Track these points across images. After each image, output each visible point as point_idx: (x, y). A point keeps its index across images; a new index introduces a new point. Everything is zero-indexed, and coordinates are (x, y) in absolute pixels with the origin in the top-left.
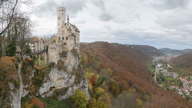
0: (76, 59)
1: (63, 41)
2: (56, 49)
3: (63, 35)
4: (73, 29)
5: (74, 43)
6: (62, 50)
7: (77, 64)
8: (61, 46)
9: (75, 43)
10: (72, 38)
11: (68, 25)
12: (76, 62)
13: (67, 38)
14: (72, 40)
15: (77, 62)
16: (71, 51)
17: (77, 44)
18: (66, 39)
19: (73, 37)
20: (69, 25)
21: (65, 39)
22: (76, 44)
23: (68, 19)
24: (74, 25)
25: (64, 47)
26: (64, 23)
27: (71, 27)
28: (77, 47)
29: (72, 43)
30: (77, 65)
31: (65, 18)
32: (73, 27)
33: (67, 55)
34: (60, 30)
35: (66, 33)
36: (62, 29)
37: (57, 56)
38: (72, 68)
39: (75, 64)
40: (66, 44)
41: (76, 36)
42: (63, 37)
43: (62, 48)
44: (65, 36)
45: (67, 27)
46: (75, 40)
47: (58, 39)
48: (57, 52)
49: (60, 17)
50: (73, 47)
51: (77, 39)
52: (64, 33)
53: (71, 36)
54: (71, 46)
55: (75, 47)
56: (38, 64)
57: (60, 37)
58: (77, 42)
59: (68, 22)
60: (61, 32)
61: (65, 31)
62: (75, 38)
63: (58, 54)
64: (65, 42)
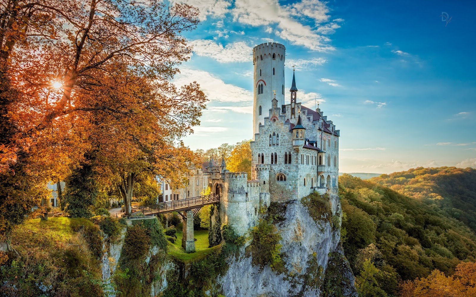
0: (322, 231)
1: (273, 167)
2: (247, 193)
3: (272, 148)
4: (310, 124)
5: (313, 173)
6: (271, 198)
7: (325, 248)
8: (267, 186)
9: (318, 173)
10: (308, 157)
11: (293, 113)
12: (321, 241)
13: (288, 159)
14: (308, 163)
15: (325, 241)
16: (302, 200)
17: (325, 176)
18: (286, 163)
19: (314, 153)
20: (298, 112)
21: (281, 159)
22: (322, 177)
23: (294, 90)
24: (318, 109)
25: (278, 187)
26: (279, 106)
27: (304, 118)
28: (328, 189)
29: (308, 175)
30: (328, 251)
31: (283, 87)
32: (312, 118)
33: (287, 214)
34: (264, 131)
35: (284, 139)
36: (270, 125)
37: (252, 216)
38: (304, 263)
39: (318, 248)
40: (283, 177)
41: (324, 151)
42: (272, 153)
43: (270, 191)
44: (280, 152)
45: (290, 117)
46: (320, 164)
47: (256, 160)
48: (251, 205)
49: (265, 85)
50: (312, 188)
51: (329, 159)
52: (279, 139)
53: (305, 149)
54: (305, 185)
55: (318, 188)
56: (185, 244)
57: (263, 154)
58: (329, 170)
59: (295, 102)
60: (268, 138)
61: (280, 132)
62: (320, 157)
63: (256, 210)
64: (281, 171)
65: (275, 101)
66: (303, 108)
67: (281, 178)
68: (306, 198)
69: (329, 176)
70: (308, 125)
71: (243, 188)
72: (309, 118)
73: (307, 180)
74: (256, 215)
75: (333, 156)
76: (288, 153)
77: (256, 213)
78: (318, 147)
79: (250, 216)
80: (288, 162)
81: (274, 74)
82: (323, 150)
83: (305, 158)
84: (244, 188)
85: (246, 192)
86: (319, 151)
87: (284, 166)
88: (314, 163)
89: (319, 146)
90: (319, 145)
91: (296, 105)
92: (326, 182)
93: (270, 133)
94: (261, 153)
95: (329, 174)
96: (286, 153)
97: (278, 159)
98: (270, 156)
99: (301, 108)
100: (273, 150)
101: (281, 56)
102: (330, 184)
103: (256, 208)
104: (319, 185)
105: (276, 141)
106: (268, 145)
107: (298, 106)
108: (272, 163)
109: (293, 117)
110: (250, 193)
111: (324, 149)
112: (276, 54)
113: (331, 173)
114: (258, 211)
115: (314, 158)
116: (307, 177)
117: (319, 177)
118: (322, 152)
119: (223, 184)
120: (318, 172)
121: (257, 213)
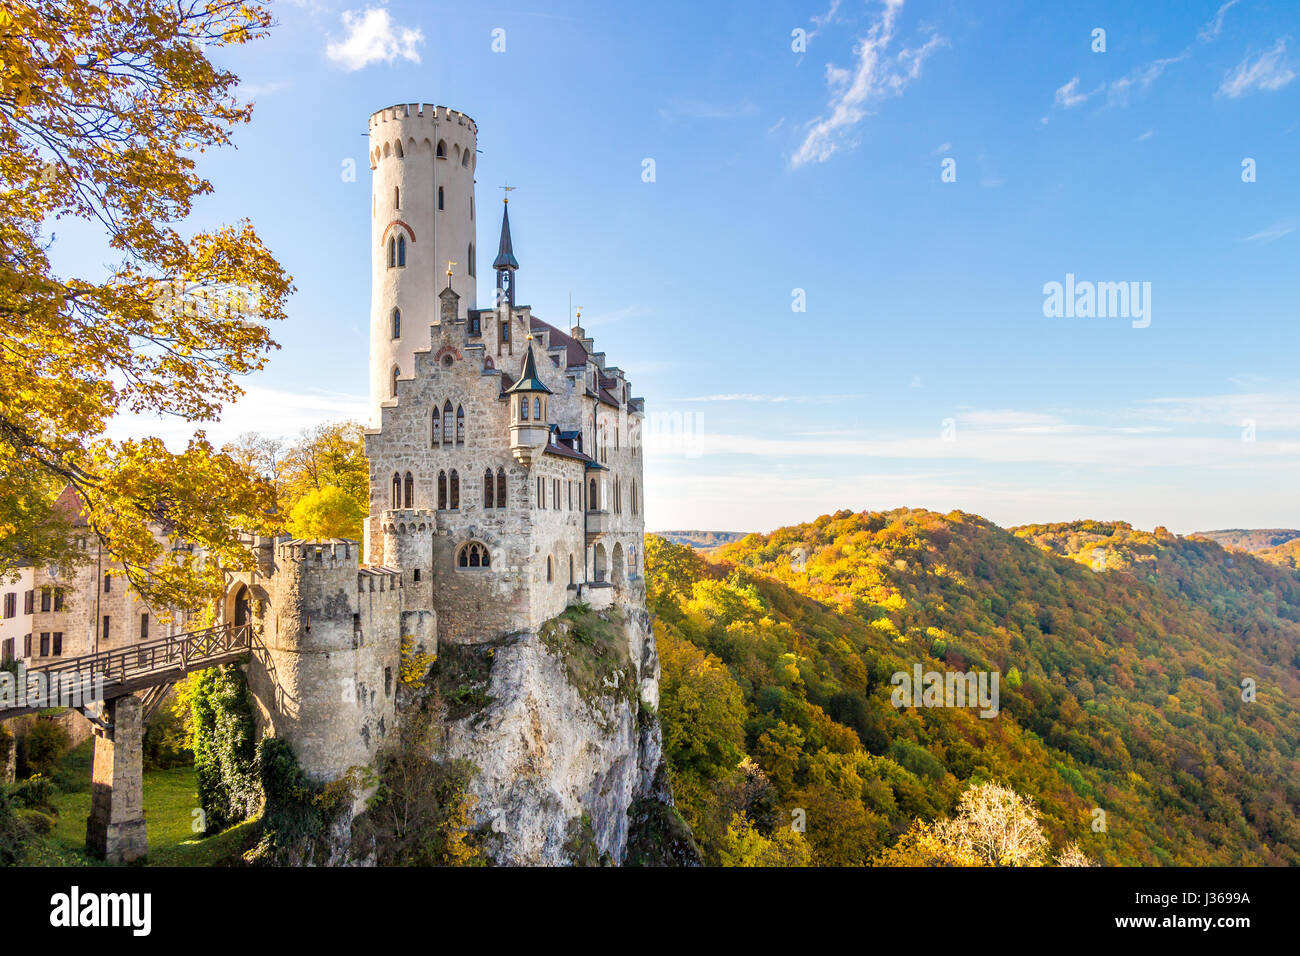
0: (607, 730)
1: (448, 519)
2: (357, 617)
3: (442, 453)
4: (560, 376)
5: (574, 538)
6: (441, 630)
7: (619, 788)
8: (427, 587)
9: (589, 536)
10: (556, 483)
11: (505, 337)
12: (605, 767)
13: (495, 492)
14: (557, 506)
15: (617, 767)
16: (544, 628)
17: (609, 548)
18: (488, 505)
19: (573, 472)
20: (521, 337)
21: (472, 493)
22: (600, 549)
23: (506, 265)
24: (580, 331)
25: (467, 587)
26: (463, 314)
27: (541, 354)
28: (617, 589)
29: (559, 545)
30: (626, 800)
31: (471, 251)
32: (563, 356)
33: (497, 683)
34: (414, 394)
35: (481, 423)
36: (433, 377)
37: (376, 697)
38: (555, 850)
39: (595, 790)
40: (480, 553)
41: (603, 464)
42: (442, 472)
43: (436, 602)
44: (470, 468)
45: (496, 353)
46: (594, 506)
47: (386, 497)
48: (372, 658)
49: (414, 239)
50: (571, 587)
51: (617, 488)
52: (466, 425)
53: (550, 460)
54: (549, 578)
55: (591, 586)
56: (105, 838)
57: (409, 473)
58: (619, 525)
59: (511, 303)
60: (428, 420)
61: (467, 401)
62: (593, 484)
63: (388, 677)
64: (472, 534)
65: (449, 298)
66: (536, 324)
67: (475, 556)
68: (555, 621)
69: (618, 546)
70: (553, 379)
71: (342, 597)
72: (555, 359)
73: (557, 561)
74: (388, 693)
75: (629, 482)
76: (495, 473)
77: (388, 685)
78: (585, 452)
79: (368, 697)
80: (495, 503)
81: (441, 207)
82: (599, 462)
83: (549, 488)
84: (346, 597)
85: (354, 610)
86: (590, 466)
87: (483, 516)
88: (575, 505)
89: (588, 450)
90: (589, 447)
91: (514, 314)
92: (610, 566)
93: (433, 402)
94: (402, 472)
95: (620, 539)
96: (489, 470)
97: (461, 491)
98: (435, 481)
99: (528, 323)
100: (445, 459)
101: (462, 151)
102: (621, 572)
103: (388, 670)
104: (591, 578)
105: (454, 429)
106: (429, 444)
107: (521, 317)
108: (442, 505)
109: (505, 350)
110: (367, 613)
111: (604, 459)
112: (450, 145)
113: (623, 534)
114: (395, 676)
115: (575, 487)
116: (556, 550)
117: (591, 550)
118: (600, 468)
119: (264, 583)
120: (586, 533)
121: (393, 688)
